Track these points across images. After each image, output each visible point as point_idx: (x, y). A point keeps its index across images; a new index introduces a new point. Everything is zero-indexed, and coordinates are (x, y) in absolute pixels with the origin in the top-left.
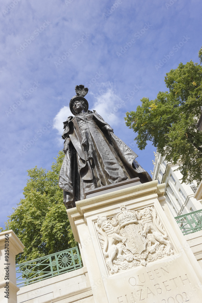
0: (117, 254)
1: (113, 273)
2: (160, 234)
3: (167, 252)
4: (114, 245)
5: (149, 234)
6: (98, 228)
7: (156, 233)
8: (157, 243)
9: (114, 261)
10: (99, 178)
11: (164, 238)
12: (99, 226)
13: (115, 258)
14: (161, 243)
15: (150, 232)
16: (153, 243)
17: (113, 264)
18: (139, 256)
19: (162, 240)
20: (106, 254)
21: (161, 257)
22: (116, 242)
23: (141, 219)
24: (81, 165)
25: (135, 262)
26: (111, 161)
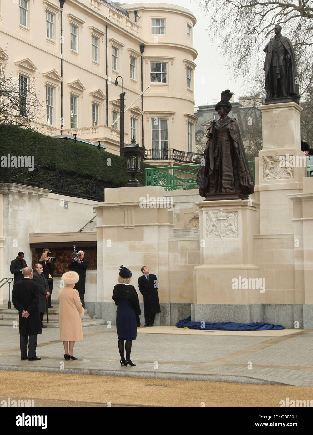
0: (212, 231)
1: (208, 238)
2: (234, 227)
3: (234, 236)
4: (212, 227)
5: (229, 226)
6: (207, 217)
7: (233, 227)
8: (231, 231)
9: (211, 234)
10: (219, 183)
11: (235, 230)
12: (208, 216)
13: (211, 232)
14: (233, 231)
15: (231, 225)
16: (229, 231)
17: (210, 234)
18: (220, 235)
19: (234, 230)
20: (208, 229)
21: (230, 237)
22: (214, 226)
23: (228, 218)
24: (210, 173)
25: (219, 236)
26: (229, 174)
